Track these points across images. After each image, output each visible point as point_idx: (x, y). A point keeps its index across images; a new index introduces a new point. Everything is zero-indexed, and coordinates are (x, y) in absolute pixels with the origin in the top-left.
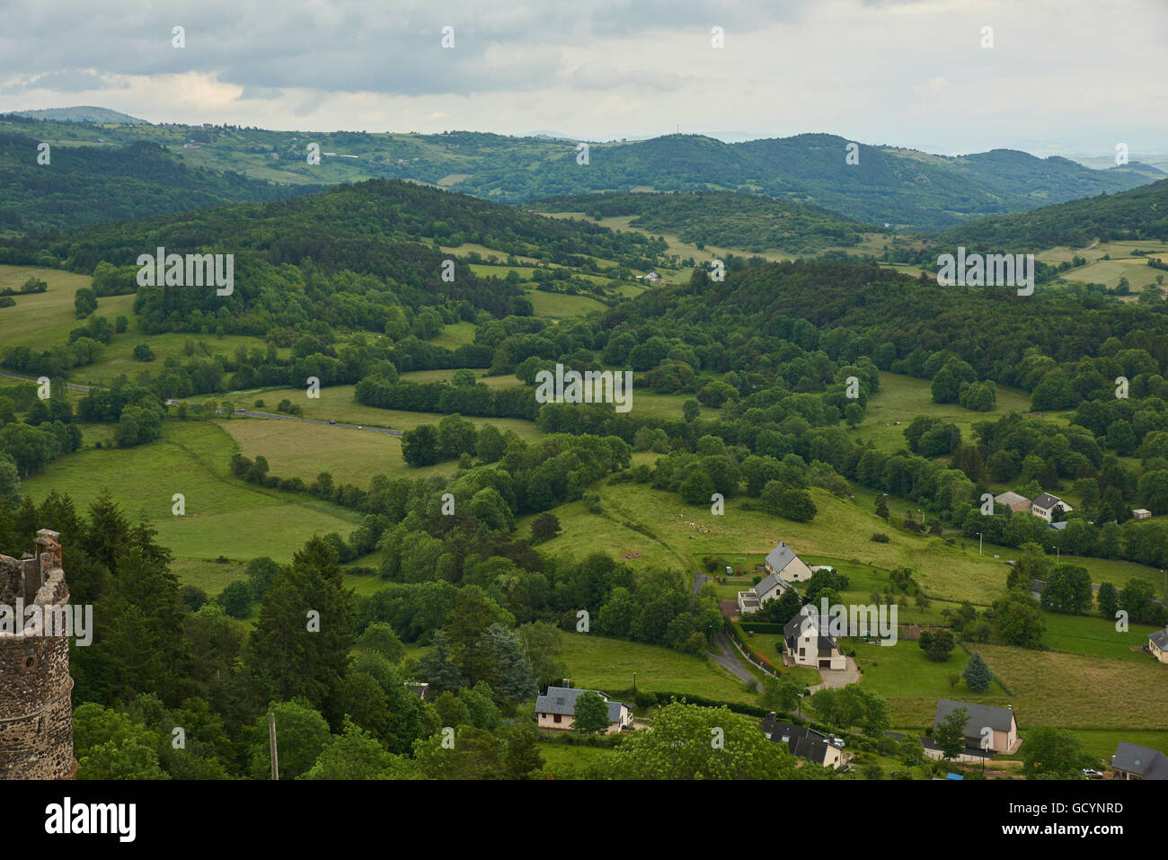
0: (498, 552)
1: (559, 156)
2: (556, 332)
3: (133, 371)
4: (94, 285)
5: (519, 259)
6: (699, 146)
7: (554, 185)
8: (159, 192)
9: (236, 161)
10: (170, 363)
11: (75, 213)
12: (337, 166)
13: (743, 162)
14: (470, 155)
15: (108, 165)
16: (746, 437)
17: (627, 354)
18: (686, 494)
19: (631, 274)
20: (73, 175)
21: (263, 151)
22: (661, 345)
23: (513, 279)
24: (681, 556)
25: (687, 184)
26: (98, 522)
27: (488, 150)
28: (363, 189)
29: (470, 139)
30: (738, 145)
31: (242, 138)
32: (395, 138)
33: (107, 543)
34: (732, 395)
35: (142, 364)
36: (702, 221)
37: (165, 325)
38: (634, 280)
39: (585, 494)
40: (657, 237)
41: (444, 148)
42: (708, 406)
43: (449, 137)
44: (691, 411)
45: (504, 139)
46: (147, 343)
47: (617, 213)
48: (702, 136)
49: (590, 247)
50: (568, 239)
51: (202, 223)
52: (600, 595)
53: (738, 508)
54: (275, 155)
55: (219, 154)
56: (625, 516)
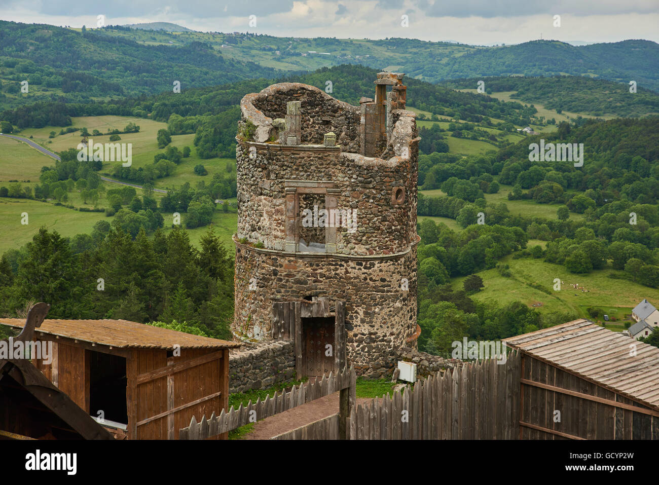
0: (444, 299)
1: (461, 54)
2: (467, 162)
3: (194, 181)
4: (169, 128)
5: (439, 117)
6: (556, 48)
7: (457, 73)
8: (206, 73)
9: (254, 56)
10: (218, 177)
11: (155, 86)
12: (317, 59)
13: (585, 58)
14: (403, 53)
15: (176, 56)
16: (604, 232)
17: (516, 177)
18: (570, 266)
19: (514, 128)
20: (155, 62)
21: (270, 50)
22: (539, 171)
23: (436, 129)
24: (570, 306)
25: (547, 73)
26: (206, 249)
27: (414, 50)
28: (338, 71)
29: (403, 43)
30: (582, 47)
31: (258, 41)
32: (354, 42)
33: (213, 264)
34: (591, 204)
35: (200, 177)
36: (560, 95)
37: (214, 153)
38: (516, 132)
39: (498, 264)
40: (529, 105)
41: (385, 49)
42: (574, 212)
43: (390, 42)
44: (563, 215)
45: (425, 43)
46: (203, 164)
47: (502, 89)
48: (558, 41)
49: (486, 110)
50: (470, 104)
51: (235, 91)
52: (517, 329)
53: (608, 277)
54: (278, 52)
55: (243, 52)
56: (527, 279)
